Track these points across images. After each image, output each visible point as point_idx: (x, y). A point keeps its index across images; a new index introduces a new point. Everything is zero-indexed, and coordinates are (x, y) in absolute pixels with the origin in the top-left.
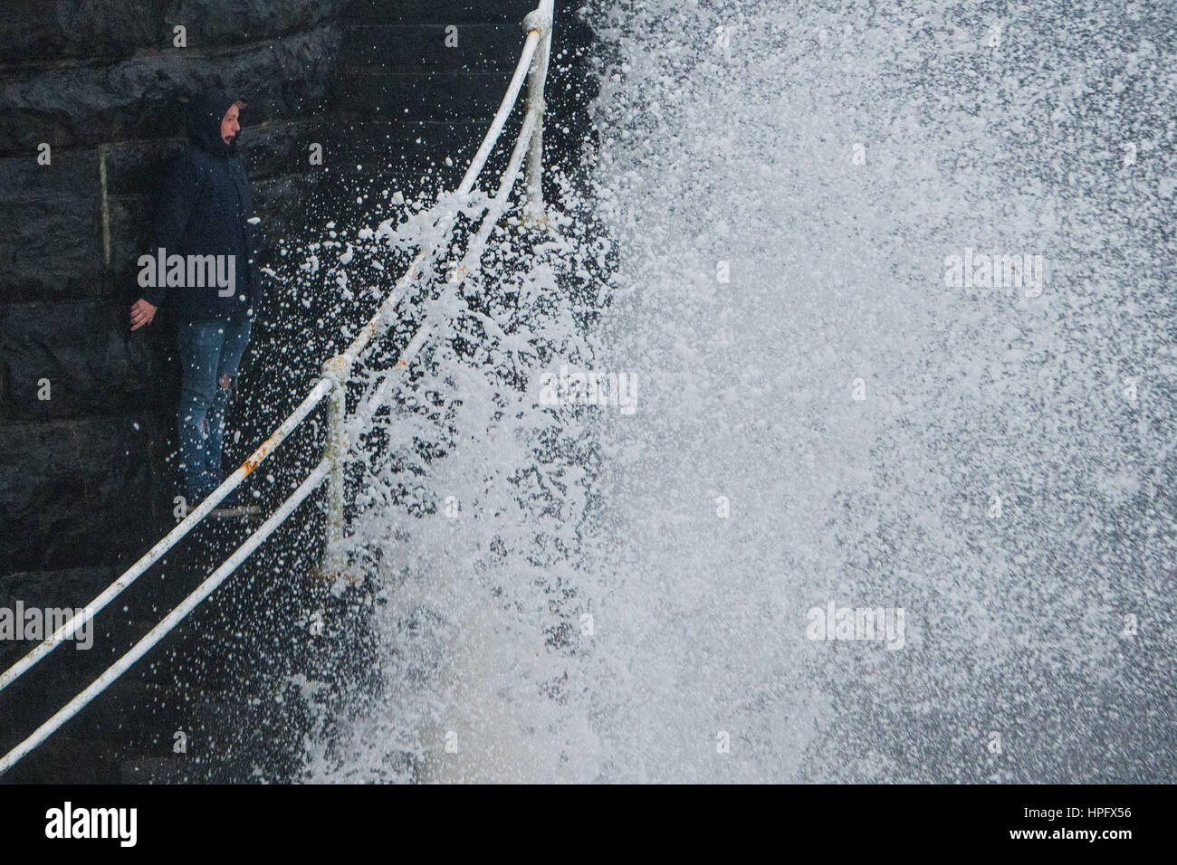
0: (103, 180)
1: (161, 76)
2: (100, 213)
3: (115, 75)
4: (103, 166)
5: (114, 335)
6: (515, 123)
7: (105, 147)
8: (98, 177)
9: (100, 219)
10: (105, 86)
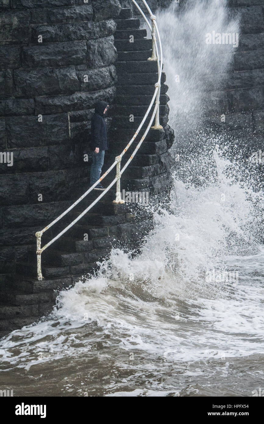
0: (69, 119)
1: (81, 97)
2: (68, 126)
3: (71, 97)
4: (69, 117)
5: (72, 152)
6: (154, 104)
7: (69, 112)
8: (68, 119)
9: (68, 127)
10: (69, 100)
